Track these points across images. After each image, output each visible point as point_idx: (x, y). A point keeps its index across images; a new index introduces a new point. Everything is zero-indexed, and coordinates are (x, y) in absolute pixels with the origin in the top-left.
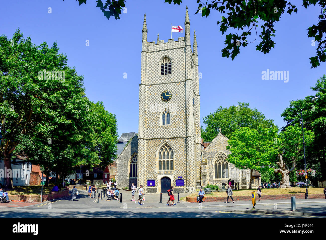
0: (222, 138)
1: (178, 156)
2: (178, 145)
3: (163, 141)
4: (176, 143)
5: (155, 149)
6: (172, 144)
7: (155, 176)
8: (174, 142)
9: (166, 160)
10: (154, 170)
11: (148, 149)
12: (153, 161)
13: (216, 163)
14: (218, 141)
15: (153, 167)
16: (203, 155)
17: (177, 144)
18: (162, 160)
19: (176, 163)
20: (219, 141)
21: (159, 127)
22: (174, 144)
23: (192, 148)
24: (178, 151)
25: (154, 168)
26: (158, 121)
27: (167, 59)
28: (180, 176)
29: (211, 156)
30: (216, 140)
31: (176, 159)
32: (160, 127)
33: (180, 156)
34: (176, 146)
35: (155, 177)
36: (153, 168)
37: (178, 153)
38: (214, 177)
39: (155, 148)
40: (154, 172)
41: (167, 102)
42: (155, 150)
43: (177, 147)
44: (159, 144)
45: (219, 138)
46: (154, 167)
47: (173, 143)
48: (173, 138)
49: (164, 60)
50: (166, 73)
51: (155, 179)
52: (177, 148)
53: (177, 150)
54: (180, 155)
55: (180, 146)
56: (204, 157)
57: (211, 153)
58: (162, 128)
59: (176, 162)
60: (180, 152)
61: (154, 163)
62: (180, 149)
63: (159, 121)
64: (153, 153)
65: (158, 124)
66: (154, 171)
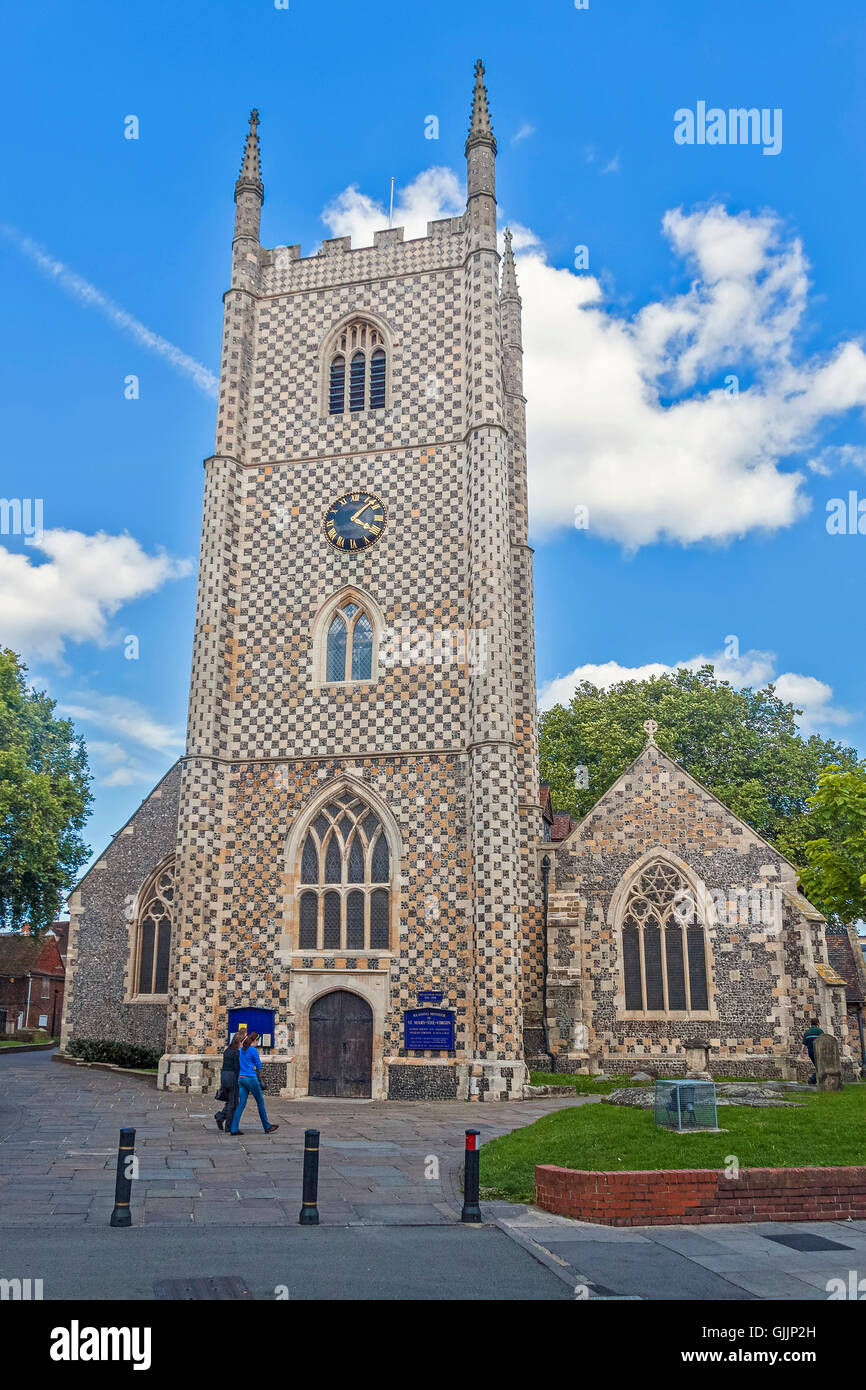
0: (664, 777)
1: (421, 864)
2: (421, 801)
3: (330, 773)
4: (405, 785)
5: (282, 821)
6: (384, 795)
7: (277, 985)
8: (397, 778)
9: (344, 888)
10: (271, 946)
11: (240, 822)
12: (266, 891)
13: (630, 917)
14: (639, 794)
15: (263, 930)
16: (552, 874)
17: (412, 794)
18: (321, 887)
19: (404, 905)
20: (647, 793)
21: (309, 693)
22: (397, 795)
24: (421, 832)
25: (271, 938)
26: (303, 662)
27: (364, 331)
28: (427, 987)
29: (599, 879)
30: (628, 787)
31: (404, 881)
32: (316, 694)
33: (429, 864)
34: (405, 802)
35: (276, 994)
36: (263, 938)
37: (421, 848)
38: (620, 1001)
39: (283, 814)
40: (270, 961)
41: (361, 557)
42: (282, 829)
43: (412, 809)
44: (306, 790)
45: (647, 778)
46: (271, 930)
47: (390, 786)
48: (390, 758)
49: (349, 335)
50: (357, 405)
51: (275, 1003)
52: (411, 818)
53: (413, 825)
54: (430, 856)
55: (429, 801)
56: (559, 883)
57: (598, 858)
58: (324, 701)
59: (404, 897)
60: (429, 840)
61: (272, 906)
62: (428, 825)
63: (310, 662)
64: (267, 844)
65: (302, 678)
66: (271, 954)
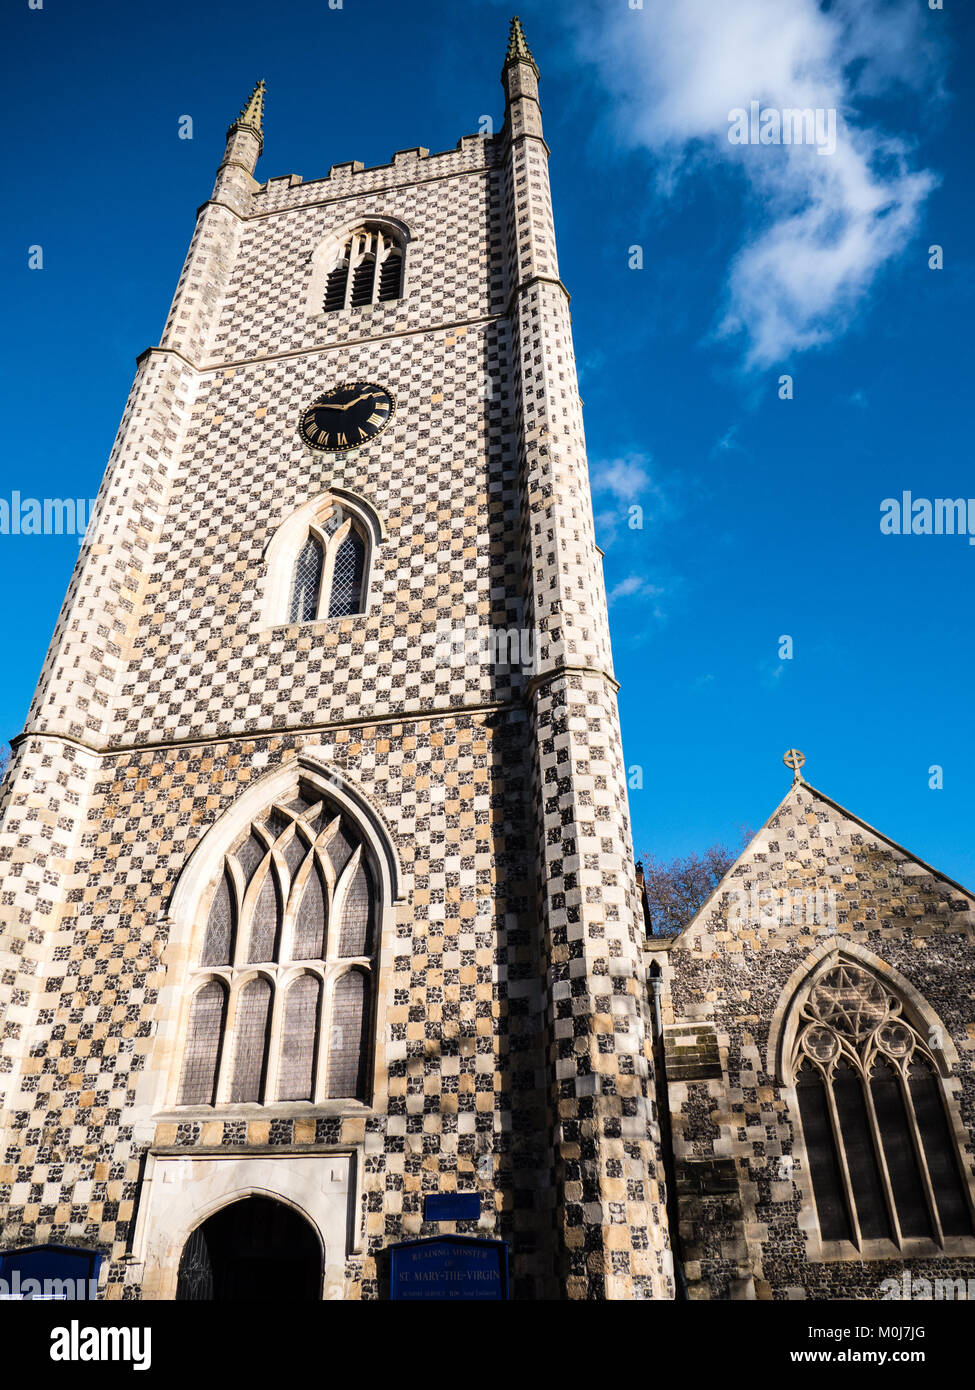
0: (826, 830)
1: (437, 912)
2: (438, 794)
3: (275, 758)
4: (410, 769)
5: (178, 848)
6: (369, 788)
7: (116, 1190)
8: (396, 757)
9: (285, 969)
10: (117, 1099)
11: (101, 854)
12: (127, 981)
13: (807, 1060)
14: (792, 856)
15: (108, 1064)
16: (664, 989)
17: (422, 783)
18: (239, 969)
19: (401, 996)
20: (804, 855)
21: (253, 638)
22: (394, 786)
23: (601, 798)
24: (437, 851)
25: (120, 1080)
26: (248, 595)
27: (373, 241)
28: (447, 1183)
29: (746, 995)
30: (774, 847)
31: (404, 947)
32: (265, 638)
33: (452, 911)
34: (409, 798)
35: (110, 1212)
36: (105, 1081)
37: (437, 881)
39: (181, 833)
40: (110, 1134)
41: (352, 455)
42: (175, 862)
43: (421, 810)
44: (229, 789)
45: (802, 833)
46: (123, 1063)
47: (382, 772)
48: (382, 724)
49: (355, 243)
50: (360, 304)
51: (107, 1233)
52: (421, 825)
53: (423, 839)
54: (454, 894)
55: (454, 794)
56: (677, 1005)
57: (739, 962)
58: (277, 647)
59: (402, 981)
60: (452, 864)
61: (134, 1011)
62: (452, 836)
63: (259, 594)
64: (144, 890)
65: (243, 618)
66: (114, 1116)
